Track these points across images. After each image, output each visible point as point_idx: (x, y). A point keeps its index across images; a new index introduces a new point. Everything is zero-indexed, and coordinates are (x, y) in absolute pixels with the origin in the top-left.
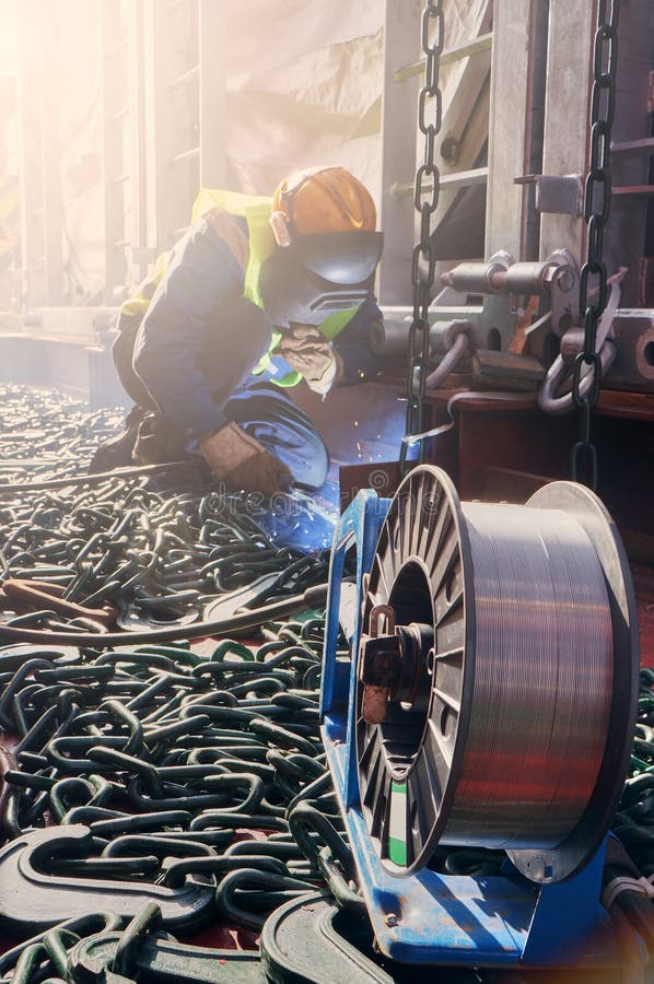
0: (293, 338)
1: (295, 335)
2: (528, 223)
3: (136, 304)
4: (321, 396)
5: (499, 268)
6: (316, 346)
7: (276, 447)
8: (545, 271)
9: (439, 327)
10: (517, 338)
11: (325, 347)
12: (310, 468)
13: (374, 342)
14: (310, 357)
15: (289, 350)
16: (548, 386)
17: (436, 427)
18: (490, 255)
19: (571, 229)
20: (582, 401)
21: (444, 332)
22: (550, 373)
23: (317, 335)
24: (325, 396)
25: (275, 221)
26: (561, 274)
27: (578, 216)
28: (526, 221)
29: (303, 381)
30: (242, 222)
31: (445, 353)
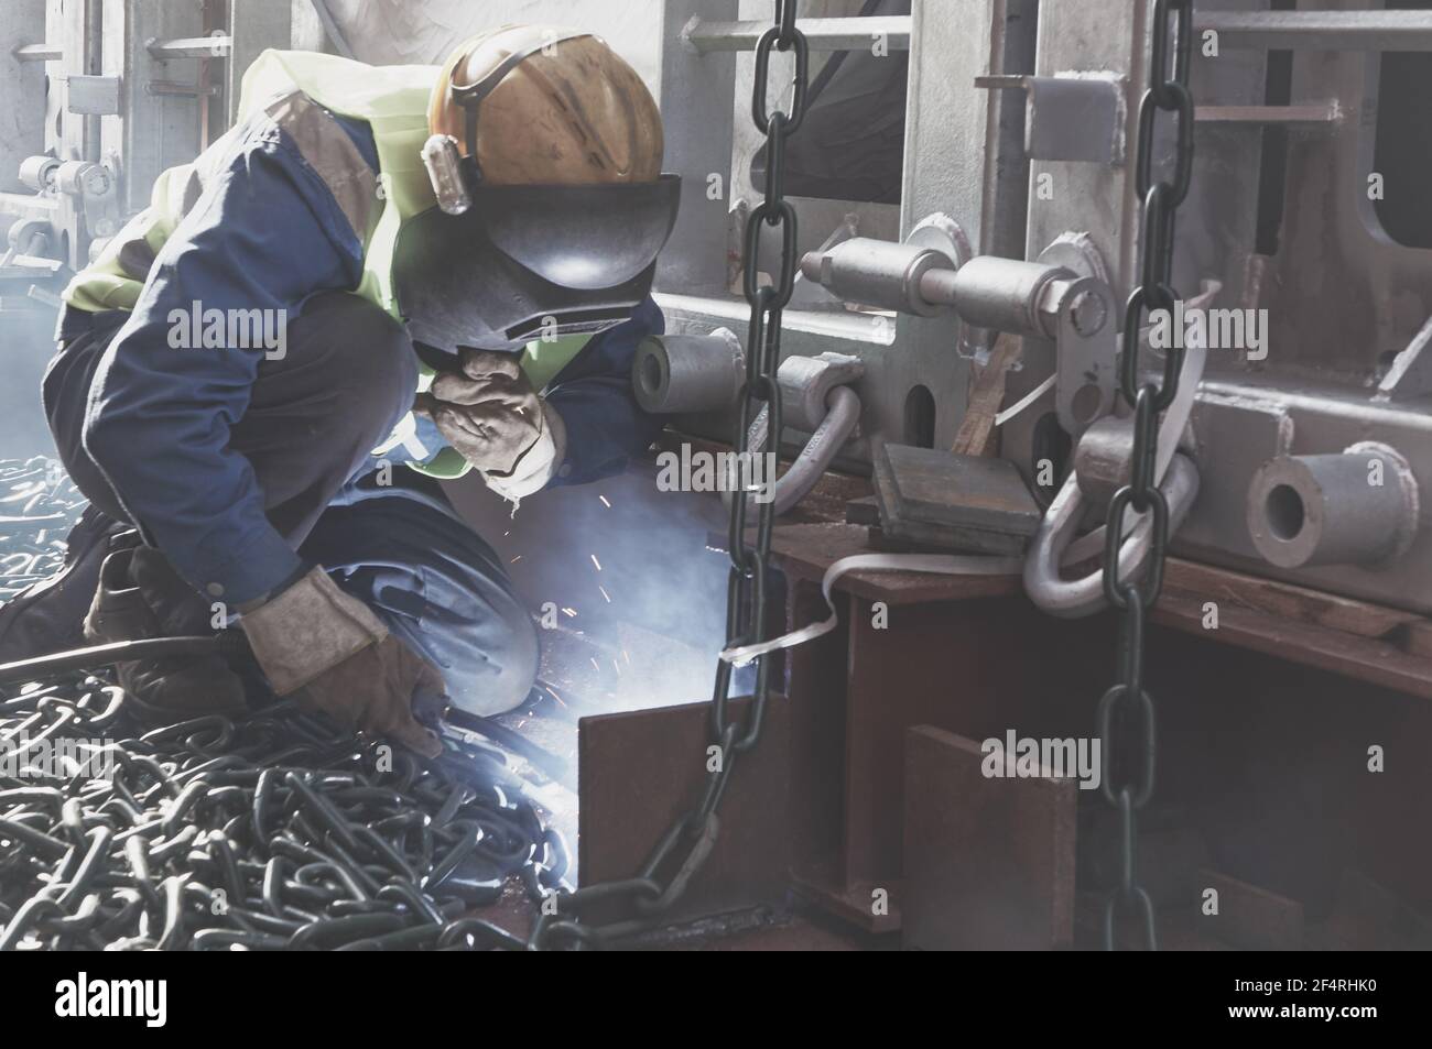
0: (465, 379)
1: (470, 371)
2: (1001, 159)
3: (102, 288)
4: (510, 503)
5: (937, 260)
6: (509, 399)
7: (422, 622)
8: (1042, 289)
9: (798, 369)
10: (974, 417)
11: (529, 400)
12: (498, 671)
13: (645, 386)
14: (492, 423)
15: (449, 405)
16: (1045, 547)
17: (795, 629)
18: (913, 222)
19: (1099, 191)
20: (1125, 593)
21: (807, 383)
22: (1051, 514)
23: (515, 376)
24: (517, 506)
25: (434, 157)
26: (1078, 299)
27: (1117, 165)
28: (995, 156)
29: (474, 471)
30: (360, 130)
31: (812, 431)
